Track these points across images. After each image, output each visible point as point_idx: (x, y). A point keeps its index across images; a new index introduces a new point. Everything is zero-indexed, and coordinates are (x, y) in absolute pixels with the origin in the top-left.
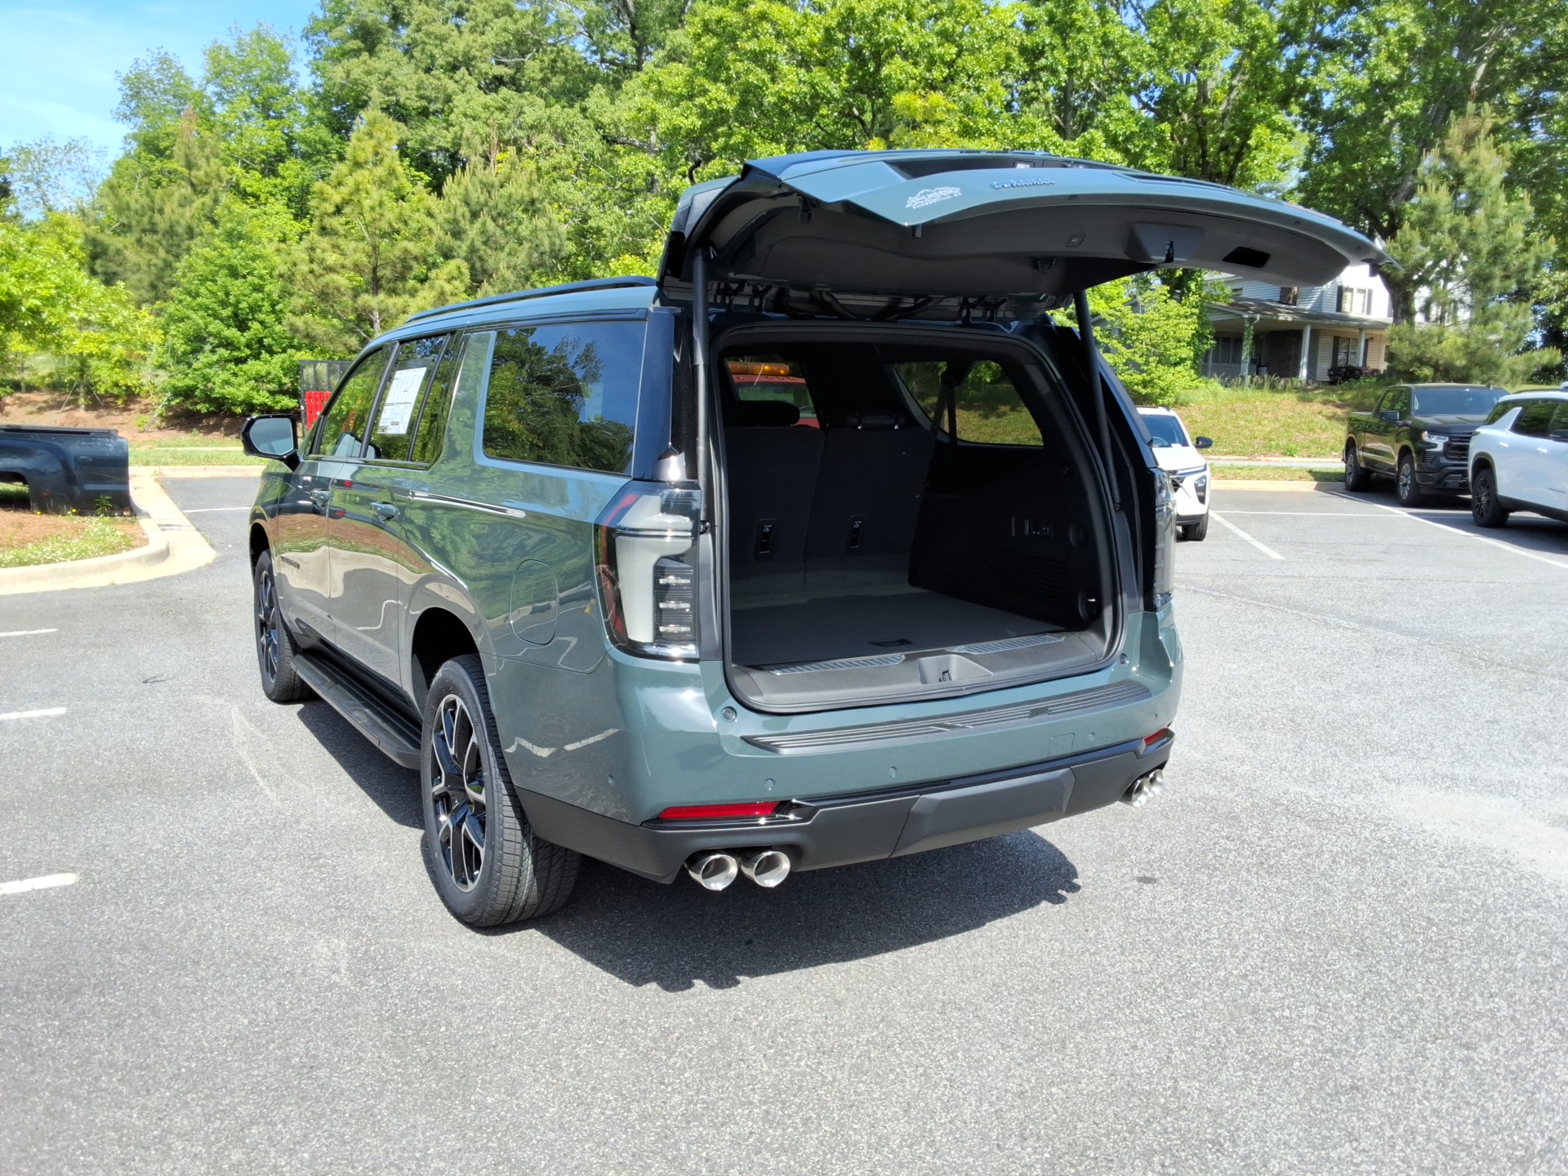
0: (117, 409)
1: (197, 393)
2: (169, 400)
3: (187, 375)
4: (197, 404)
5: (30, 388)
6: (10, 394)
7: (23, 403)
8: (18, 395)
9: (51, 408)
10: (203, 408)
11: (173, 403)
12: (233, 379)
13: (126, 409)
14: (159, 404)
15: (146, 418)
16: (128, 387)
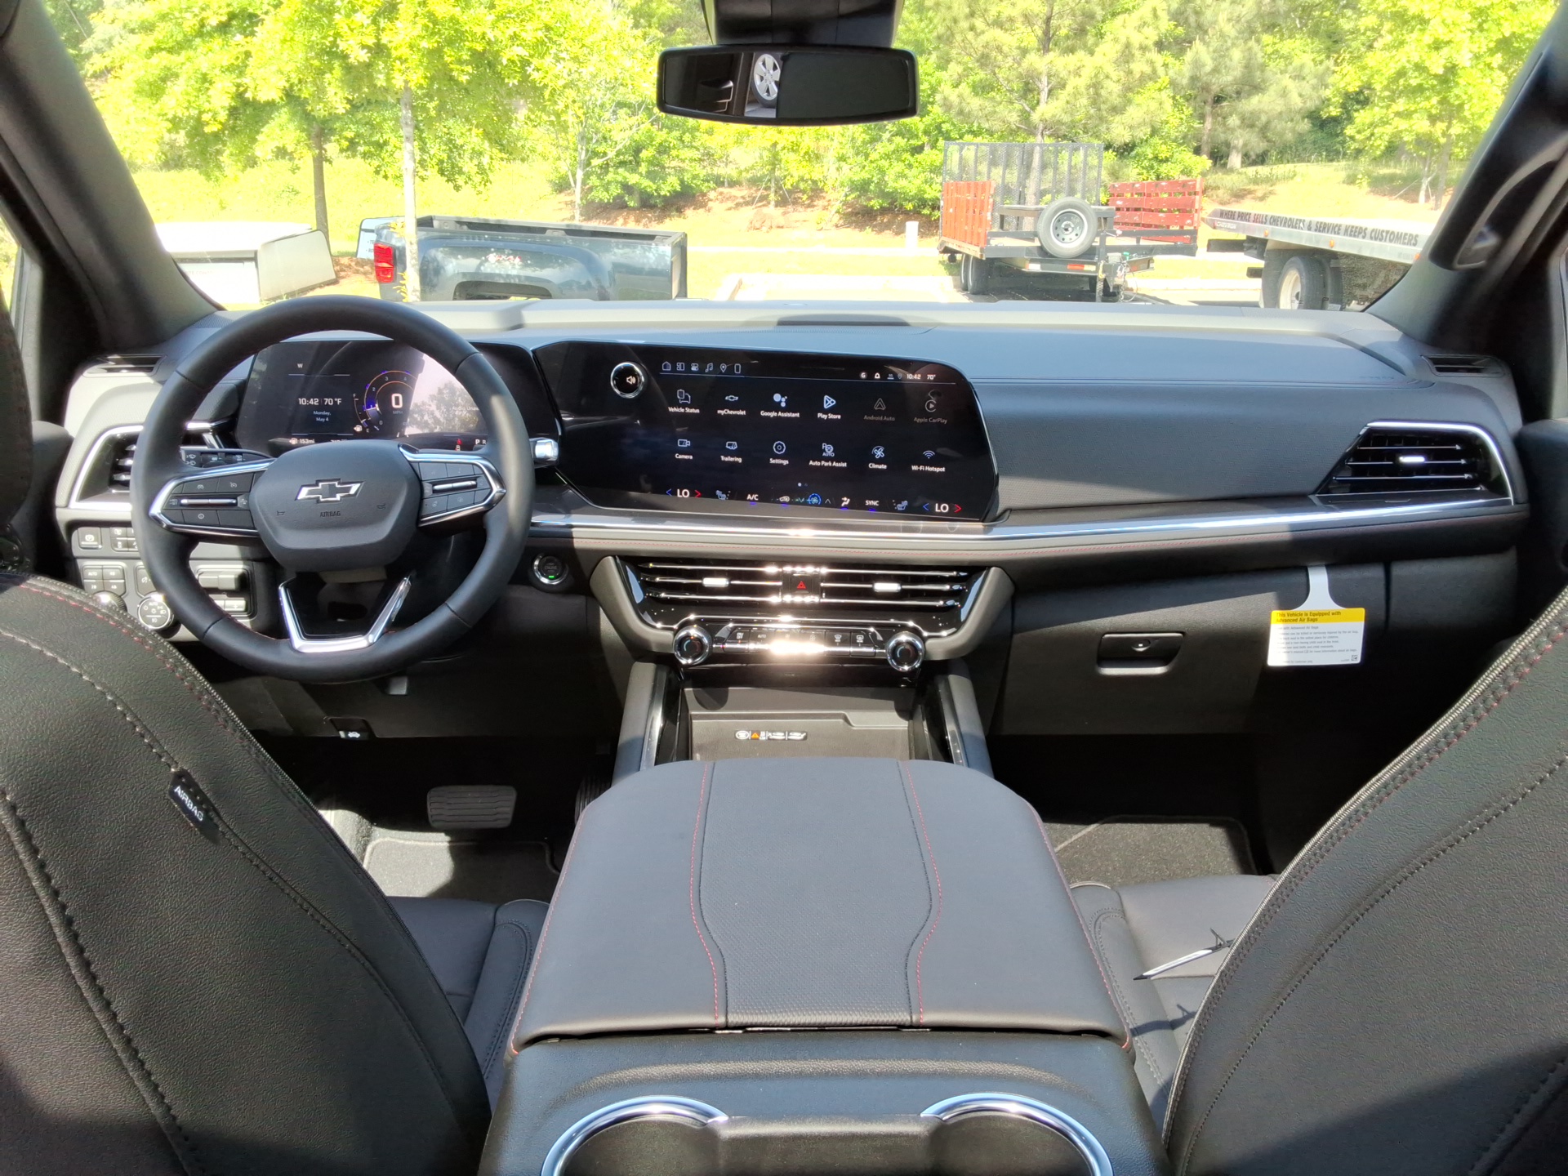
0: (803, 204)
1: (872, 187)
2: (846, 196)
3: (864, 167)
4: (870, 199)
5: (733, 184)
6: (714, 189)
7: (725, 199)
8: (720, 189)
9: (747, 204)
10: (875, 204)
11: (849, 198)
12: (907, 171)
13: (809, 206)
14: (837, 197)
15: (827, 215)
16: (815, 182)
